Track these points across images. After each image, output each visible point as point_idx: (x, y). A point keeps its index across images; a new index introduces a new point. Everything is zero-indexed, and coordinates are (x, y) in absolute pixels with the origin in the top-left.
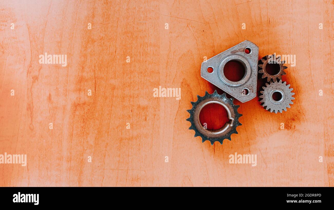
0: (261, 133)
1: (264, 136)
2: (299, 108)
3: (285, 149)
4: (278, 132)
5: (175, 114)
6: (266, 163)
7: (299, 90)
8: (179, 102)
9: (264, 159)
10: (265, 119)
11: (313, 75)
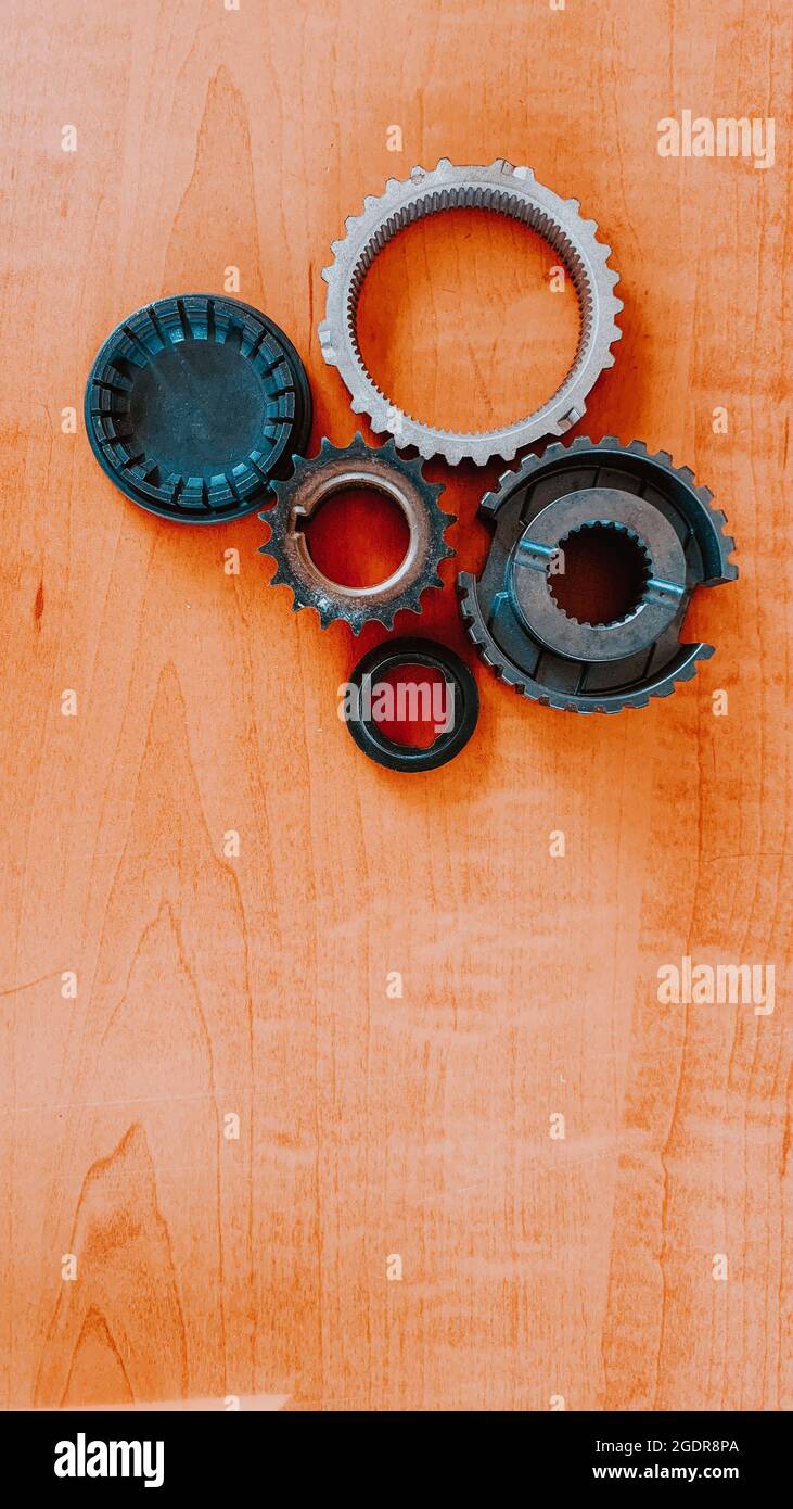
0: (480, 288)
1: (491, 300)
2: (620, 210)
3: (558, 353)
4: (540, 288)
5: (179, 200)
6: (489, 402)
7: (626, 144)
8: (197, 155)
9: (483, 384)
10: (497, 241)
11: (679, 95)
